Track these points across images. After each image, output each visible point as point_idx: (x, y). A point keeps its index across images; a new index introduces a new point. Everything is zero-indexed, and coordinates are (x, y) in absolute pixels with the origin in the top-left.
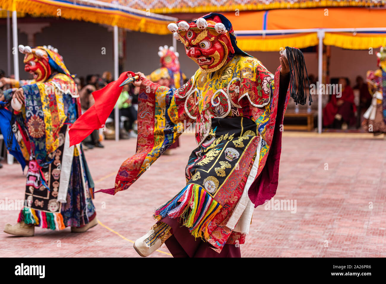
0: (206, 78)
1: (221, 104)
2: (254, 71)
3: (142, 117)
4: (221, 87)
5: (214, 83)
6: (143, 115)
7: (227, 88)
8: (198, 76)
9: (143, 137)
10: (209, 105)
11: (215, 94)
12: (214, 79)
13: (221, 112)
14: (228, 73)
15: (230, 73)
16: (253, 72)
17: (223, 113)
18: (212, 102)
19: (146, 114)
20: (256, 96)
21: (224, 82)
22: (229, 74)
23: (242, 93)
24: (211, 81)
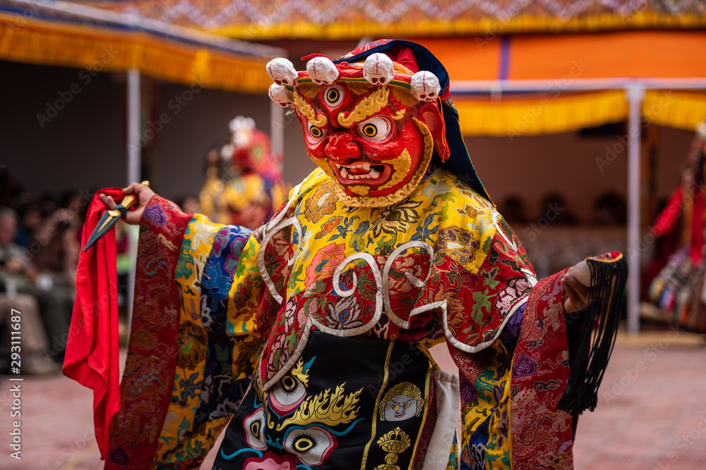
0: (334, 203)
1: (355, 294)
2: (482, 243)
3: (149, 271)
4: (372, 248)
5: (353, 228)
6: (153, 266)
7: (386, 259)
8: (314, 186)
9: (146, 327)
10: (324, 285)
11: (347, 261)
12: (357, 217)
13: (350, 318)
14: (403, 217)
15: (407, 220)
16: (476, 245)
17: (355, 324)
18: (336, 282)
19: (158, 267)
20: (464, 315)
21: (386, 240)
22: (404, 223)
23: (431, 296)
24: (347, 219)
